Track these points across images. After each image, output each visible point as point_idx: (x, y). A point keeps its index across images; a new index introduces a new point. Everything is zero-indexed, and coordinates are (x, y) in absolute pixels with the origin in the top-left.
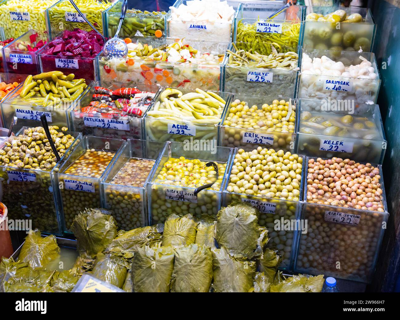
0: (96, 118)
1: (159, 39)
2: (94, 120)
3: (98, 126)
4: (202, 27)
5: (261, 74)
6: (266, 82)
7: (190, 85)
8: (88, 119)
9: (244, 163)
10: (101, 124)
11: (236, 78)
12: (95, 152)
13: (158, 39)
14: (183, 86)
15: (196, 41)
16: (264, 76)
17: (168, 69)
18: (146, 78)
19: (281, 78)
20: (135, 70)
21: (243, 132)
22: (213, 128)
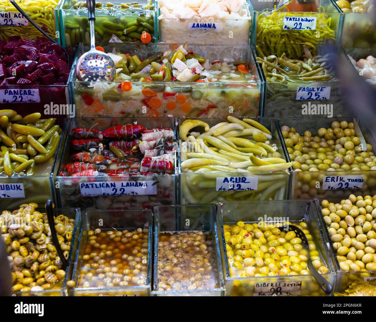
0: (101, 183)
1: (146, 45)
2: (98, 186)
3: (104, 194)
4: (210, 26)
5: (315, 89)
6: (322, 99)
7: (216, 112)
8: (87, 185)
9: (343, 222)
10: (110, 191)
11: (280, 97)
12: (104, 234)
13: (144, 46)
14: (206, 114)
15: (201, 45)
16: (319, 91)
17: (185, 92)
18: (151, 108)
19: (339, 93)
20: (133, 97)
21: (323, 177)
22: (281, 176)
